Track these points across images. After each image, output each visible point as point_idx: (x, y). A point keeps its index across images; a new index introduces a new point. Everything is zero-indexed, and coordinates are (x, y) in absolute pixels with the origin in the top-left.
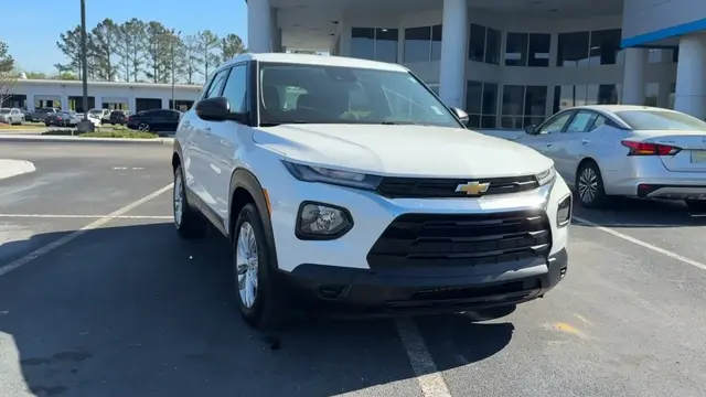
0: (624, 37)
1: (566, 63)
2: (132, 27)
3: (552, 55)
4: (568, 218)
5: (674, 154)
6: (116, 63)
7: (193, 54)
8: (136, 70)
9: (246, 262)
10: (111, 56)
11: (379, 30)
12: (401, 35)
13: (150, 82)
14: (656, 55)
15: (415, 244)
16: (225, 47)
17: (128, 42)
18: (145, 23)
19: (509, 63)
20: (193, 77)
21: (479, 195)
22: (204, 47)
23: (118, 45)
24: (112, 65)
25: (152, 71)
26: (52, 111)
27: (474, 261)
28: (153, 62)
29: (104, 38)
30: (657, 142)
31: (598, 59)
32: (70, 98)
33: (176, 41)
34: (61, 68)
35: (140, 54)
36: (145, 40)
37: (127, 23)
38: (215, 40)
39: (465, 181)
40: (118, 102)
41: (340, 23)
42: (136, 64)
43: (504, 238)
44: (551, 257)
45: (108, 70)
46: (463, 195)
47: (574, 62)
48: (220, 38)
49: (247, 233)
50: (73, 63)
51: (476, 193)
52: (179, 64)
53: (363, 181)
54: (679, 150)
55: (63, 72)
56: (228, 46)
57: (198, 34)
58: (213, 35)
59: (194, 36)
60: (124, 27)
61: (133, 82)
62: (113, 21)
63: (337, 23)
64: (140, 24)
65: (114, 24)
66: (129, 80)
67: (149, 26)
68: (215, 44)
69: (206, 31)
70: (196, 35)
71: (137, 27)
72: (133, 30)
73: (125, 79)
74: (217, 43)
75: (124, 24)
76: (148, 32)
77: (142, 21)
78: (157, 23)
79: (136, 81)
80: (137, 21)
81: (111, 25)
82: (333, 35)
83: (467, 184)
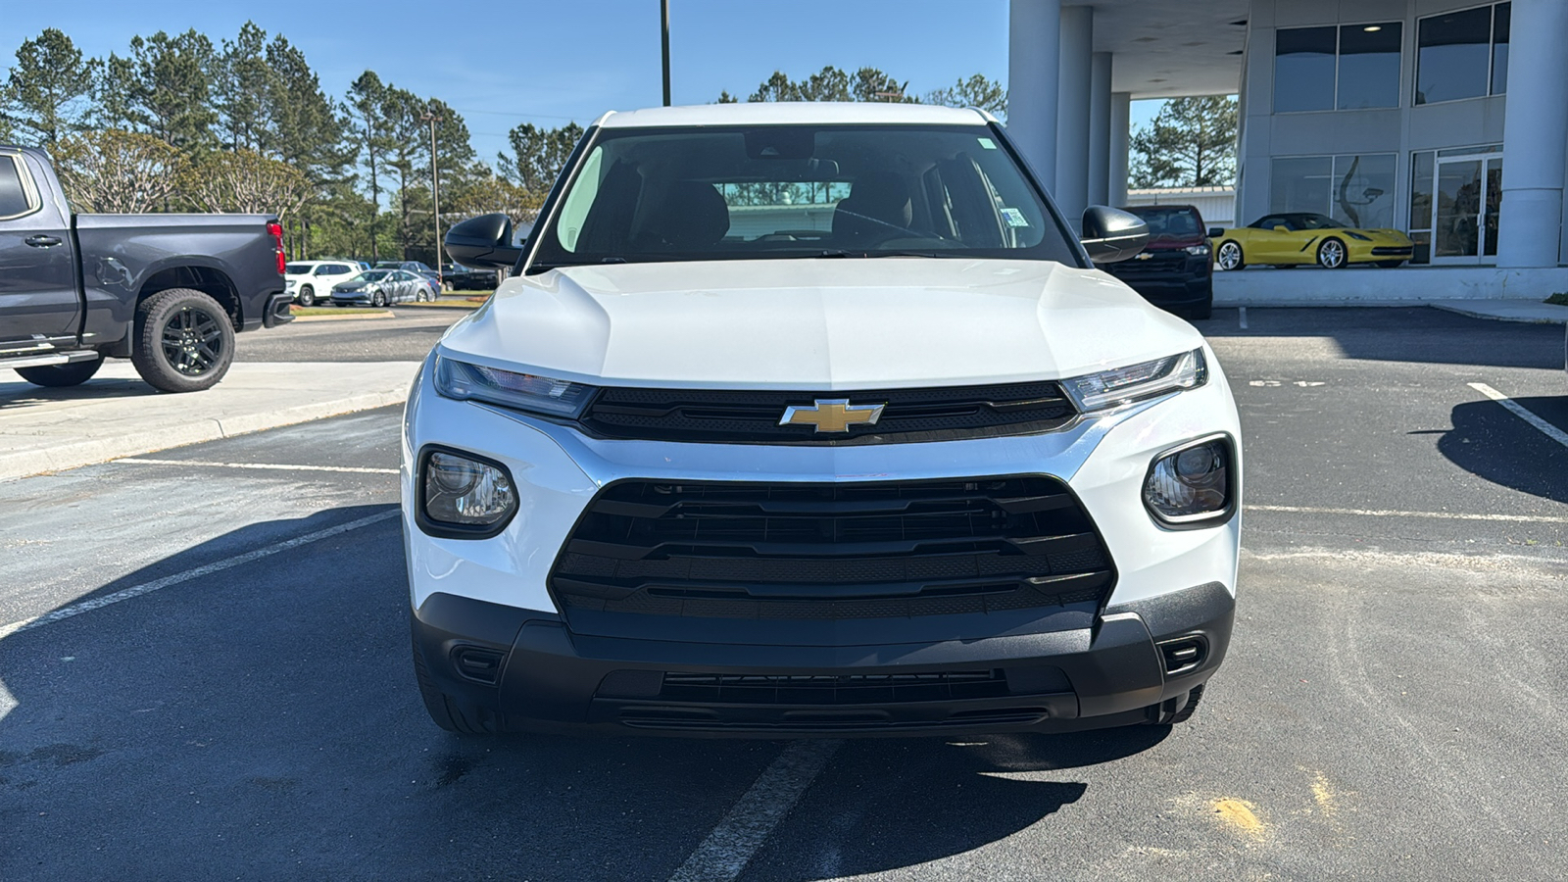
2: (825, 87)
11: (1354, 29)
18: (848, 73)
37: (814, 79)
38: (994, 93)
41: (1249, 23)
44: (1116, 611)
57: (957, 86)
58: (990, 84)
59: (948, 90)
60: (809, 86)
61: (823, 203)
62: (787, 77)
63: (1244, 23)
64: (839, 78)
65: (789, 83)
66: (816, 198)
67: (858, 79)
68: (994, 104)
69: (975, 77)
70: (954, 88)
71: (833, 85)
72: (826, 92)
73: (808, 198)
74: (997, 101)
75: (809, 81)
76: (854, 92)
77: (843, 71)
78: (876, 72)
79: (828, 201)
80: (833, 72)
81: (783, 86)
82: (1240, 52)
83: (813, 405)
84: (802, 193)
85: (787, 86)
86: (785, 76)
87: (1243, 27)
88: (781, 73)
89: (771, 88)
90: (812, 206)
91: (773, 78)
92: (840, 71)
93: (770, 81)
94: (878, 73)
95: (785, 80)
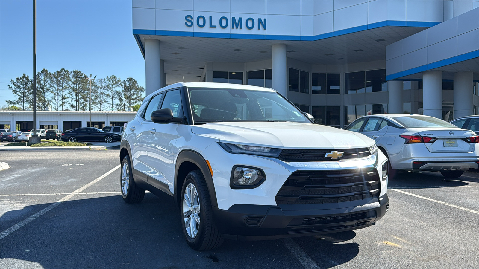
0: (387, 74)
1: (349, 92)
2: (62, 75)
3: (341, 87)
4: (387, 175)
5: (433, 142)
6: (50, 99)
7: (103, 91)
8: (63, 103)
9: (191, 209)
10: (46, 94)
11: (230, 73)
12: (245, 76)
13: (73, 110)
14: (407, 85)
15: (304, 189)
16: (125, 86)
17: (58, 84)
18: (70, 71)
19: (315, 92)
20: (103, 106)
21: (338, 159)
22: (111, 86)
23: (51, 86)
24: (46, 100)
25: (74, 103)
26: (5, 131)
27: (338, 200)
28: (75, 97)
29: (42, 82)
30: (422, 135)
31: (370, 89)
32: (17, 122)
33: (92, 83)
34: (10, 102)
35: (66, 92)
36: (70, 83)
37: (58, 72)
38: (119, 81)
39: (330, 151)
40: (51, 124)
41: (205, 69)
42: (63, 98)
43: (355, 185)
44: (381, 197)
45: (44, 104)
46: (329, 159)
47: (355, 91)
48: (122, 80)
49: (191, 190)
50: (20, 99)
51: (336, 158)
52: (93, 98)
53: (269, 152)
54: (436, 139)
55: (11, 106)
56: (127, 85)
57: (107, 78)
58: (117, 78)
59: (104, 79)
60: (56, 74)
61: (61, 111)
62: (48, 71)
63: (203, 69)
64: (67, 72)
65: (48, 72)
66: (58, 109)
67: (73, 73)
68: (119, 84)
69: (112, 76)
70: (106, 79)
71: (65, 74)
72: (62, 76)
73: (55, 109)
74: (120, 84)
75: (56, 72)
76: (72, 77)
77: (68, 70)
78: (79, 71)
79: (63, 110)
80: (65, 70)
81: (47, 73)
82: (200, 76)
83: (331, 153)
84: (53, 107)
85: (48, 74)
86: (47, 70)
87: (202, 70)
88: (46, 69)
89: (42, 74)
90: (57, 112)
91: (43, 70)
92: (67, 70)
93: (41, 71)
94: (80, 72)
95: (47, 71)
